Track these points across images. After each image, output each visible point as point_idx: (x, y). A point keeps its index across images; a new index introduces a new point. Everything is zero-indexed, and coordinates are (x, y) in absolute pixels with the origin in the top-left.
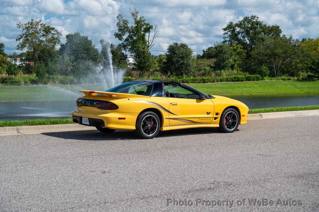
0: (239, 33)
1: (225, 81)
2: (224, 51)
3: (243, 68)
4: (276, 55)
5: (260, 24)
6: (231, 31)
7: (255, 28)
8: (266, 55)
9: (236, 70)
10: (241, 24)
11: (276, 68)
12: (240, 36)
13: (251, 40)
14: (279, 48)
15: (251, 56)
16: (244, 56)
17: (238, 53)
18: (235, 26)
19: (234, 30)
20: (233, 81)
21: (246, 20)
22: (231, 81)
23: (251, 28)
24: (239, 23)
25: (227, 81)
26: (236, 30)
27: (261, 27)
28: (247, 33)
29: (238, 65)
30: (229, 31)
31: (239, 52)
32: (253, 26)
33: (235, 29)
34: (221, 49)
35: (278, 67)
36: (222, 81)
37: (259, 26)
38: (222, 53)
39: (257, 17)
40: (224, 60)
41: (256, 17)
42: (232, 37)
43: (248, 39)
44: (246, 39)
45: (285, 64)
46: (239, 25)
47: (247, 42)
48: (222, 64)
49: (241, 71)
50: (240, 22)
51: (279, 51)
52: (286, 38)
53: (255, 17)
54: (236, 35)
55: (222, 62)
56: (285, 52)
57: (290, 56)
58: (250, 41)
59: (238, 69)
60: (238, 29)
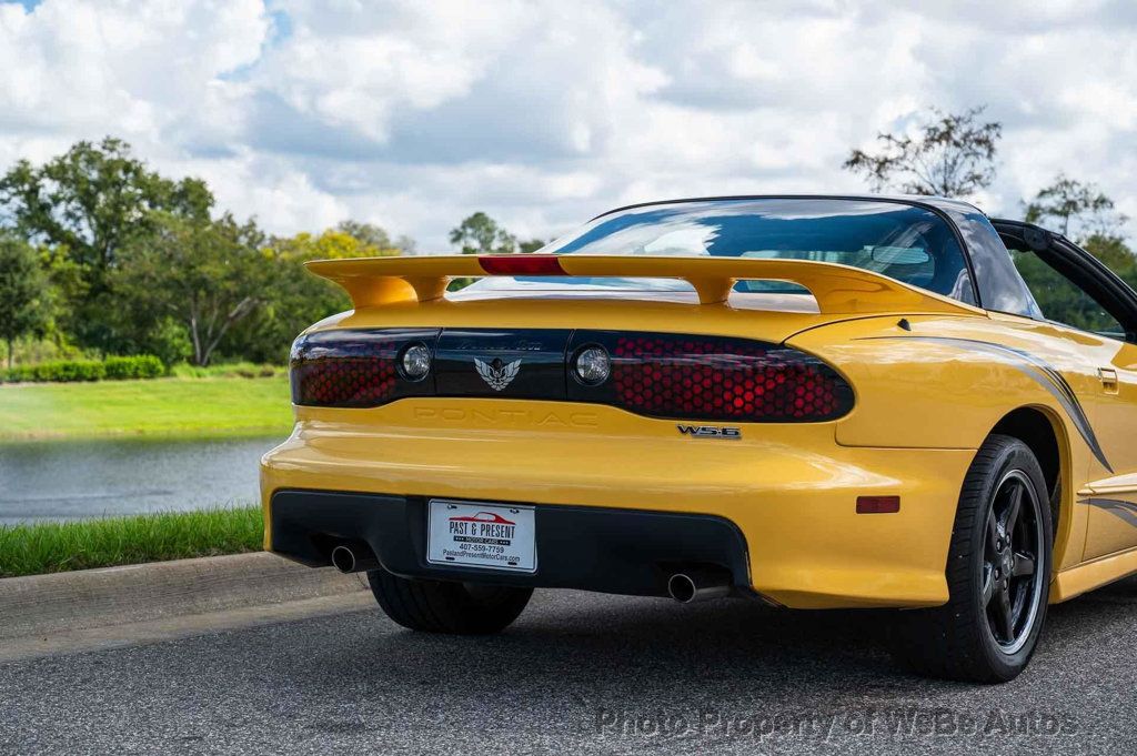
0: (56, 200)
1: (27, 380)
2: (22, 261)
3: (78, 332)
4: (202, 283)
5: (137, 172)
6: (23, 192)
7: (118, 184)
8: (166, 286)
9: (51, 339)
10: (62, 167)
11: (199, 333)
12: (58, 213)
13: (103, 228)
14: (213, 259)
15: (105, 288)
16: (80, 288)
17: (57, 279)
18: (42, 175)
19: (34, 191)
20: (59, 380)
21: (80, 153)
22: (53, 380)
23: (100, 186)
24: (56, 163)
25: (34, 381)
26: (41, 191)
27: (139, 182)
28: (88, 201)
29: (59, 320)
30: (14, 194)
31: (61, 273)
32: (110, 175)
33: (39, 187)
34: (13, 255)
35: (206, 331)
36: (17, 381)
37: (131, 175)
38: (18, 270)
39: (126, 146)
40: (22, 298)
41: (121, 143)
42: (28, 218)
43: (91, 225)
44: (84, 223)
45: (232, 319)
46: (57, 172)
47: (84, 237)
48: (17, 315)
49: (71, 343)
50: (61, 161)
51: (212, 270)
52: (233, 224)
53: (115, 142)
54: (45, 208)
55: (16, 305)
56: (236, 276)
57: (254, 288)
58: (96, 233)
59: (58, 338)
60: (49, 187)
